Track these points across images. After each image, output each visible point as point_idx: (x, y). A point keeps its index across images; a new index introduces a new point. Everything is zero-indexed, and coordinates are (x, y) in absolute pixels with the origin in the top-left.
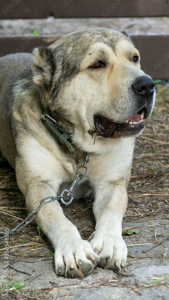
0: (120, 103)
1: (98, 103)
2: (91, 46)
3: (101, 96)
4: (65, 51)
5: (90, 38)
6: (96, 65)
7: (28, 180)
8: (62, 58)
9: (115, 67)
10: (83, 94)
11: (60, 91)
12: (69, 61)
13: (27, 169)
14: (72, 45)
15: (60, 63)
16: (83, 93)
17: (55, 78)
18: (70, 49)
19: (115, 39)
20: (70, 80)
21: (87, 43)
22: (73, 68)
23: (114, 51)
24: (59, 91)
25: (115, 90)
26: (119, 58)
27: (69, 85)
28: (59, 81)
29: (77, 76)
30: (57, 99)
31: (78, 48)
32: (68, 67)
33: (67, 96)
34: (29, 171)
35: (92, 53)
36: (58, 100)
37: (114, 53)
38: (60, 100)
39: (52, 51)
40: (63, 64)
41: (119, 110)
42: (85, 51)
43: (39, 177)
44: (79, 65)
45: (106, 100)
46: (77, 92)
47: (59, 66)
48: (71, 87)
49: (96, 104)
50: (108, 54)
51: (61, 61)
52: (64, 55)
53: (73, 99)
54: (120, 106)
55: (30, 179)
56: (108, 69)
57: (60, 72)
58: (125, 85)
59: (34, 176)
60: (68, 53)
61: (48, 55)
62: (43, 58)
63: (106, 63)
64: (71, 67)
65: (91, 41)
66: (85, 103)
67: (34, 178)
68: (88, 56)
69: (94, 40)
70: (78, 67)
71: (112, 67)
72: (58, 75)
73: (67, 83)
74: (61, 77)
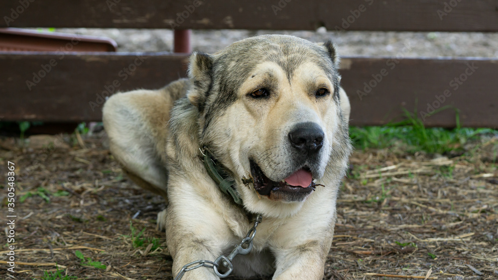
0: (273, 155)
1: (252, 145)
2: (258, 65)
3: (257, 138)
4: (226, 67)
5: (261, 53)
6: (259, 94)
7: (177, 237)
8: (221, 76)
9: (282, 101)
10: (239, 130)
11: (213, 121)
12: (227, 80)
13: (177, 223)
14: (236, 58)
15: (218, 83)
16: (238, 128)
17: (210, 101)
18: (233, 64)
19: (297, 59)
20: (225, 108)
21: (254, 60)
22: (230, 92)
23: (289, 78)
24: (211, 119)
25: (272, 135)
26: (293, 88)
27: (223, 115)
28: (213, 106)
29: (233, 105)
30: (208, 129)
31: (241, 65)
32: (225, 90)
33: (219, 128)
34: (179, 226)
35: (256, 76)
36: (209, 132)
37: (287, 80)
38: (211, 132)
39: (213, 62)
40: (221, 83)
41: (272, 163)
42: (247, 70)
43: (192, 235)
44: (237, 89)
45: (262, 144)
46: (231, 126)
47: (216, 87)
48: (224, 118)
49: (249, 147)
50: (276, 80)
51: (220, 79)
52: (224, 71)
53: (226, 134)
54: (273, 159)
55: (179, 237)
56: (272, 101)
57: (216, 93)
58: (282, 130)
59: (185, 233)
60: (229, 69)
61: (208, 67)
62: (201, 69)
63: (271, 92)
64: (229, 90)
65: (259, 58)
66: (238, 142)
67: (184, 236)
68: (250, 78)
69: (265, 57)
70: (235, 92)
71: (278, 100)
72: (213, 97)
73: (222, 112)
74: (215, 102)
